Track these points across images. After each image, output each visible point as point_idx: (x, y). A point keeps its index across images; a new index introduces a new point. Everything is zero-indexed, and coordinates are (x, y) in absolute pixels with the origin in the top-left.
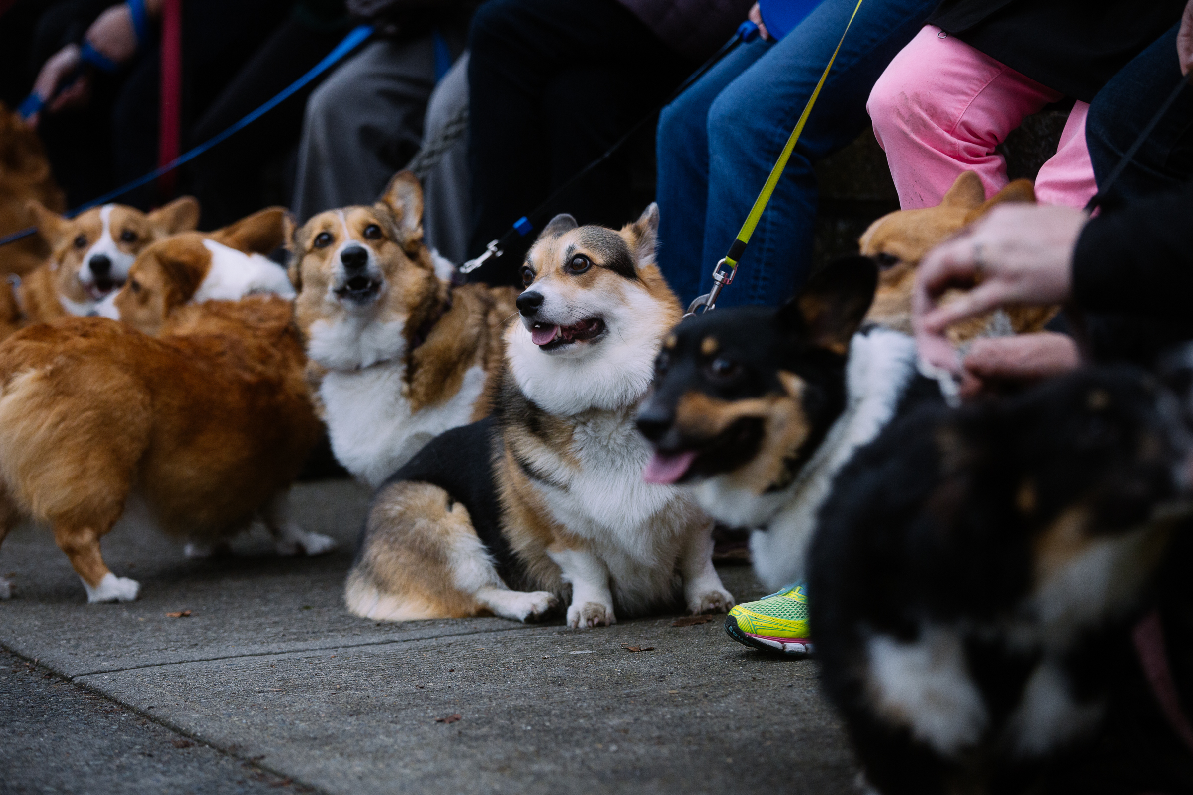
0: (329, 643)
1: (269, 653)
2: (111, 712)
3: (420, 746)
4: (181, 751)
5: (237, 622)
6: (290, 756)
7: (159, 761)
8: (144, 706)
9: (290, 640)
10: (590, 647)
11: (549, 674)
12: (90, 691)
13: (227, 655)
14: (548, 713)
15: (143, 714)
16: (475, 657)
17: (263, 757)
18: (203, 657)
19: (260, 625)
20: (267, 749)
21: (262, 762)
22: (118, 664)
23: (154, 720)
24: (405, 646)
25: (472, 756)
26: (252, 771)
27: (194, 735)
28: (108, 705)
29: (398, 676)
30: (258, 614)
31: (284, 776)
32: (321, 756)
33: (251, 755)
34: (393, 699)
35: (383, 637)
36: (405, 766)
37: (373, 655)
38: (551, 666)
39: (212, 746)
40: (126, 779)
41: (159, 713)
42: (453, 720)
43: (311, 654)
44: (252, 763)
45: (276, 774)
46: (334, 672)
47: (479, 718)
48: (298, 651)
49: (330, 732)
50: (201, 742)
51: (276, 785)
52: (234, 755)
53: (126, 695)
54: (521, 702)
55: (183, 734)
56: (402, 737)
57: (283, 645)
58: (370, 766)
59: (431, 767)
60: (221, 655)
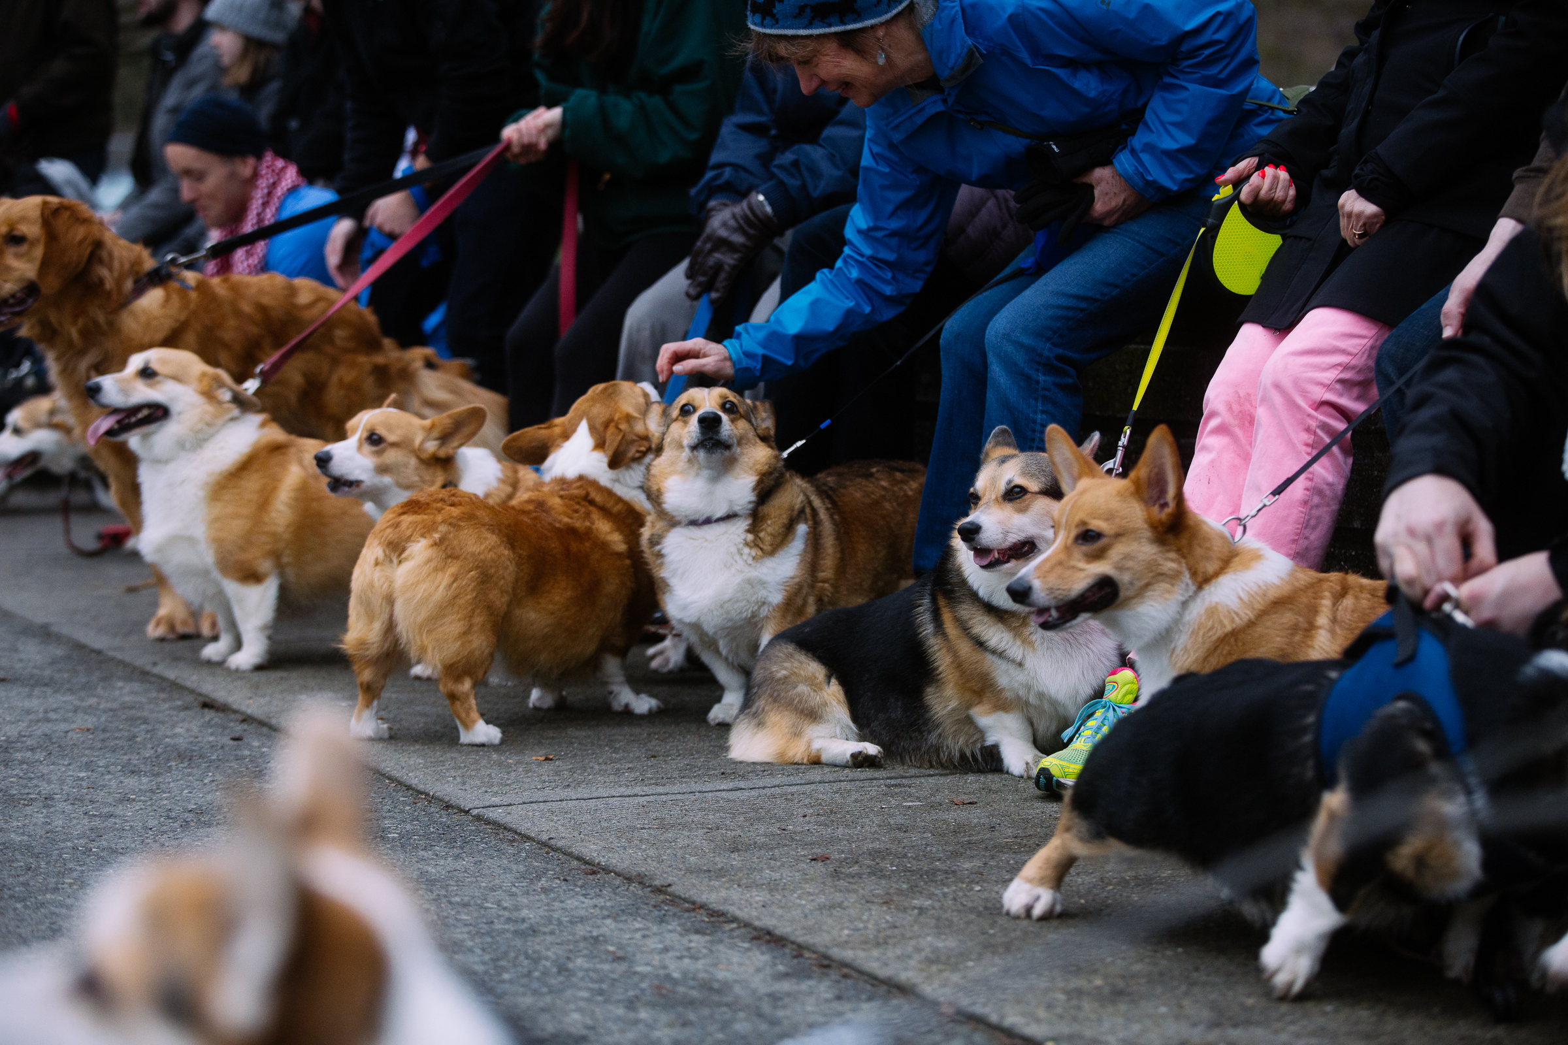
0: (684, 788)
1: (636, 795)
2: (514, 841)
3: (806, 881)
4: (590, 877)
5: (597, 767)
6: (694, 885)
7: (576, 885)
8: (545, 837)
9: (650, 784)
10: (918, 799)
11: (892, 822)
12: (488, 822)
13: (600, 795)
14: (905, 856)
15: (544, 844)
16: (820, 804)
17: (670, 885)
18: (579, 796)
19: (618, 770)
20: (670, 879)
21: (669, 889)
22: (506, 801)
23: (556, 849)
24: (753, 793)
25: (855, 891)
26: (662, 897)
27: (598, 864)
28: (510, 836)
29: (759, 819)
30: (613, 761)
31: (694, 903)
32: (720, 886)
33: (657, 883)
34: (763, 840)
35: (731, 785)
36: (799, 897)
37: (729, 800)
38: (891, 816)
39: (618, 874)
40: (554, 900)
41: (560, 844)
42: (825, 859)
43: (674, 797)
44: (659, 890)
45: (685, 900)
46: (700, 814)
47: (846, 858)
48: (661, 794)
49: (719, 866)
50: (607, 870)
51: (688, 910)
52: (640, 883)
53: (524, 827)
54: (877, 845)
55: (587, 863)
56: (786, 873)
57: (645, 789)
58: (768, 896)
59: (822, 899)
60: (594, 796)
